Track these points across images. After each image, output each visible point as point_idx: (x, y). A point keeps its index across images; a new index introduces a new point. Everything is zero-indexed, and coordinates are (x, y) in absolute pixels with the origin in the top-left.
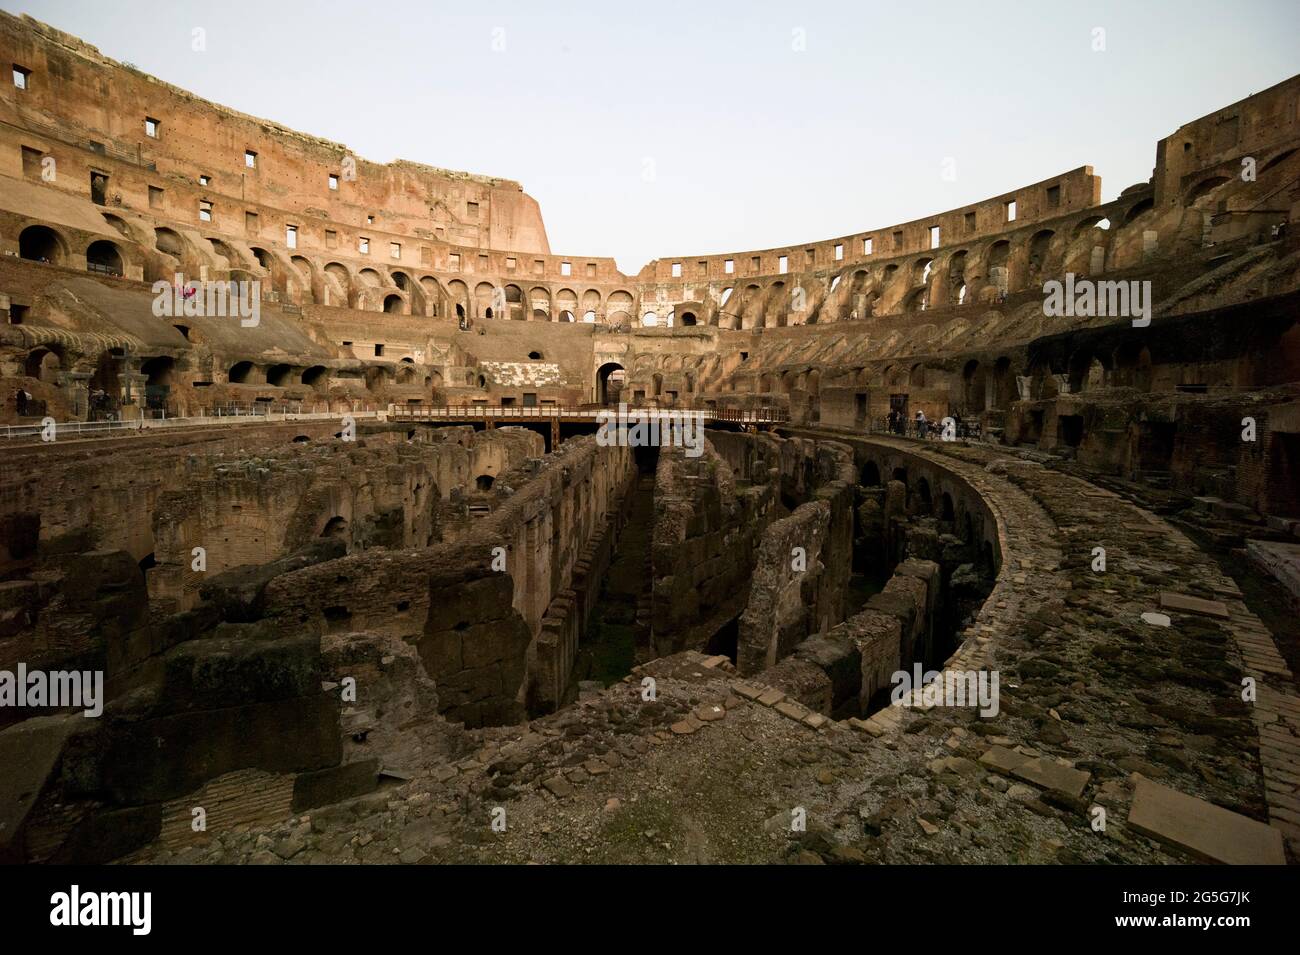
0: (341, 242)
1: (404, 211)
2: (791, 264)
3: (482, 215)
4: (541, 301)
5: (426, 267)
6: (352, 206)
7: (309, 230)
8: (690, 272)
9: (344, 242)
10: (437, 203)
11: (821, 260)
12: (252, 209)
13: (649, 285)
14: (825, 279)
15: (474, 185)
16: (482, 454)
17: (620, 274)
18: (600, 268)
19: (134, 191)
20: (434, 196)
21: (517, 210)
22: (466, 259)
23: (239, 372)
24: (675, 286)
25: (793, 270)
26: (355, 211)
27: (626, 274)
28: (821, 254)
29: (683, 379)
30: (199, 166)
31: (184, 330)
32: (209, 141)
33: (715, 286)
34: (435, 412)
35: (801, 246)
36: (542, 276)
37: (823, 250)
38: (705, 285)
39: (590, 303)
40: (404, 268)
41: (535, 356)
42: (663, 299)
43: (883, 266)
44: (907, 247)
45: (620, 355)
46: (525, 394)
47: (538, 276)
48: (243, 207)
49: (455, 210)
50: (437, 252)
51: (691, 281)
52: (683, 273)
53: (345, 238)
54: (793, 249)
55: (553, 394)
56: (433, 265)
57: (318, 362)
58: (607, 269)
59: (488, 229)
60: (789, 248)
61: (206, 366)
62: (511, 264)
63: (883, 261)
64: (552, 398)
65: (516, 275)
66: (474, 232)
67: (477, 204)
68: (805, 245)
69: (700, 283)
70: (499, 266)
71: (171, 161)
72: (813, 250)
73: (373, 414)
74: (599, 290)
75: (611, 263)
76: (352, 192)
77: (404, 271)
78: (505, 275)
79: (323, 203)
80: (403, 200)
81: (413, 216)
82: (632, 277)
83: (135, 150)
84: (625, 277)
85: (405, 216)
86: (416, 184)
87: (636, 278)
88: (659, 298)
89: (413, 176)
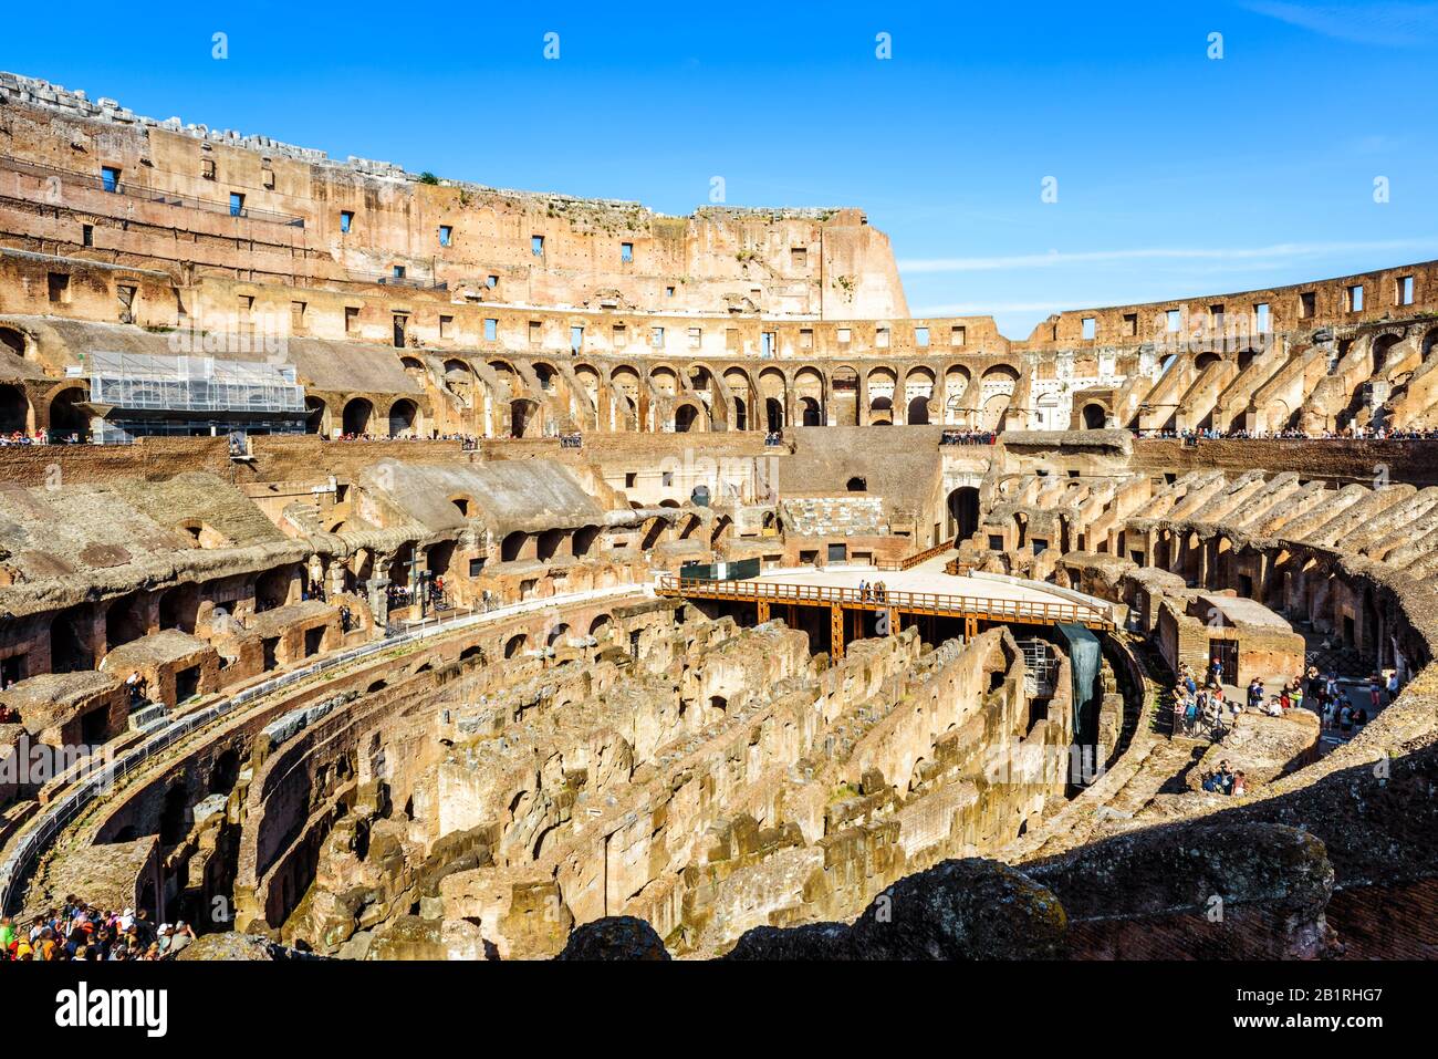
0: (630, 338)
1: (710, 273)
2: (1275, 317)
3: (812, 263)
4: (886, 385)
5: (732, 353)
6: (648, 278)
7: (595, 330)
8: (1110, 331)
9: (635, 336)
10: (752, 258)
11: (1326, 311)
12: (535, 317)
13: (1046, 354)
14: (1330, 344)
15: (800, 223)
16: (715, 674)
17: (1003, 338)
18: (972, 332)
19: (427, 326)
20: (748, 248)
21: (858, 252)
22: (783, 337)
23: (510, 547)
24: (1086, 354)
25: (1278, 328)
26: (651, 283)
27: (1012, 338)
28: (1325, 301)
29: (1057, 523)
30: (486, 266)
31: (462, 504)
32: (497, 235)
34: (704, 588)
35: (1292, 288)
36: (887, 350)
37: (1330, 294)
38: (1133, 351)
39: (955, 384)
40: (706, 361)
41: (856, 485)
42: (1066, 374)
45: (977, 475)
46: (830, 546)
47: (882, 351)
48: (526, 317)
49: (775, 263)
50: (745, 332)
51: (1111, 344)
52: (1098, 333)
53: (635, 331)
54: (1277, 292)
55: (868, 544)
56: (740, 351)
57: (589, 521)
58: (982, 333)
59: (820, 283)
60: (1272, 290)
61: (480, 542)
62: (844, 336)
64: (867, 550)
65: (851, 351)
66: (801, 288)
67: (804, 250)
68: (1298, 287)
69: (1124, 348)
70: (828, 342)
71: (461, 267)
72: (1313, 294)
73: (637, 587)
74: (968, 365)
75: (989, 323)
76: (645, 259)
77: (706, 365)
78: (835, 354)
79: (615, 281)
80: (709, 258)
81: (722, 279)
82: (1019, 345)
83: (430, 265)
84: (1009, 343)
85: (711, 280)
86: (725, 235)
87: (1024, 346)
88: (1059, 373)
89: (722, 226)
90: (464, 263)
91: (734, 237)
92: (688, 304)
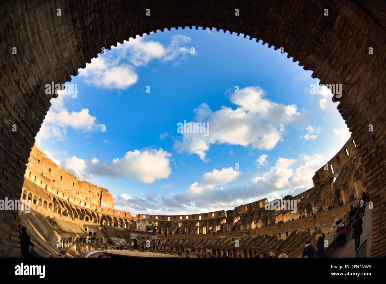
1: (85, 192)
2: (171, 219)
3: (100, 196)
4: (115, 220)
5: (90, 209)
7: (71, 198)
8: (148, 218)
9: (77, 201)
10: (91, 192)
11: (177, 219)
13: (138, 220)
15: (99, 189)
17: (131, 216)
21: (107, 196)
22: (98, 208)
24: (144, 220)
25: (171, 220)
26: (76, 191)
30: (53, 178)
33: (153, 221)
35: (173, 216)
36: (114, 214)
40: (87, 208)
41: (119, 237)
42: (141, 223)
43: (191, 222)
44: (195, 219)
45: (136, 237)
46: (121, 247)
48: (62, 192)
49: (94, 194)
50: (93, 205)
51: (148, 220)
52: (146, 218)
56: (92, 208)
58: (128, 215)
59: (101, 199)
60: (170, 216)
62: (107, 210)
63: (191, 221)
65: (109, 213)
66: (98, 199)
67: (99, 193)
69: (150, 221)
70: (105, 210)
72: (175, 217)
74: (127, 219)
75: (129, 213)
76: (76, 187)
77: (87, 209)
78: (106, 213)
79: (70, 188)
80: (85, 190)
81: (86, 194)
82: (134, 217)
83: (47, 174)
84: (132, 217)
85: (85, 194)
86: (88, 187)
87: (135, 218)
88: (140, 222)
89: (87, 185)
90: (51, 176)
91: (89, 188)
92: (80, 197)
